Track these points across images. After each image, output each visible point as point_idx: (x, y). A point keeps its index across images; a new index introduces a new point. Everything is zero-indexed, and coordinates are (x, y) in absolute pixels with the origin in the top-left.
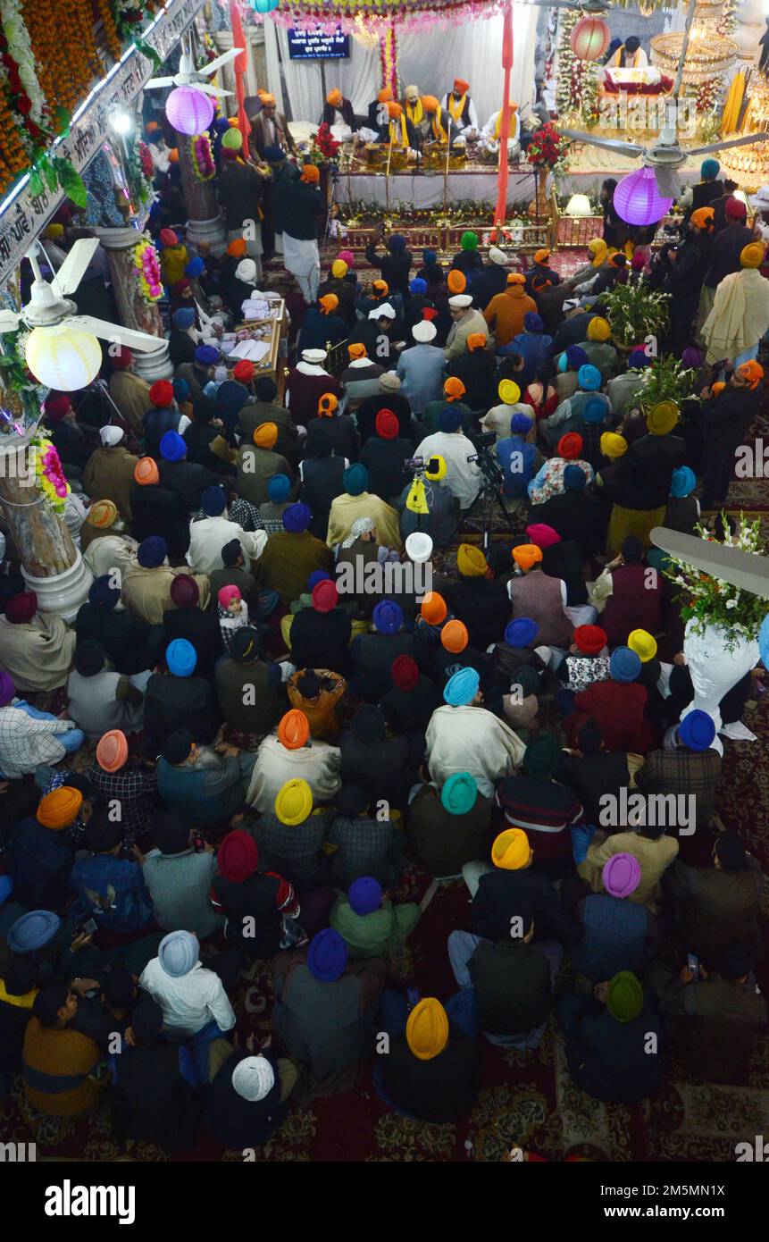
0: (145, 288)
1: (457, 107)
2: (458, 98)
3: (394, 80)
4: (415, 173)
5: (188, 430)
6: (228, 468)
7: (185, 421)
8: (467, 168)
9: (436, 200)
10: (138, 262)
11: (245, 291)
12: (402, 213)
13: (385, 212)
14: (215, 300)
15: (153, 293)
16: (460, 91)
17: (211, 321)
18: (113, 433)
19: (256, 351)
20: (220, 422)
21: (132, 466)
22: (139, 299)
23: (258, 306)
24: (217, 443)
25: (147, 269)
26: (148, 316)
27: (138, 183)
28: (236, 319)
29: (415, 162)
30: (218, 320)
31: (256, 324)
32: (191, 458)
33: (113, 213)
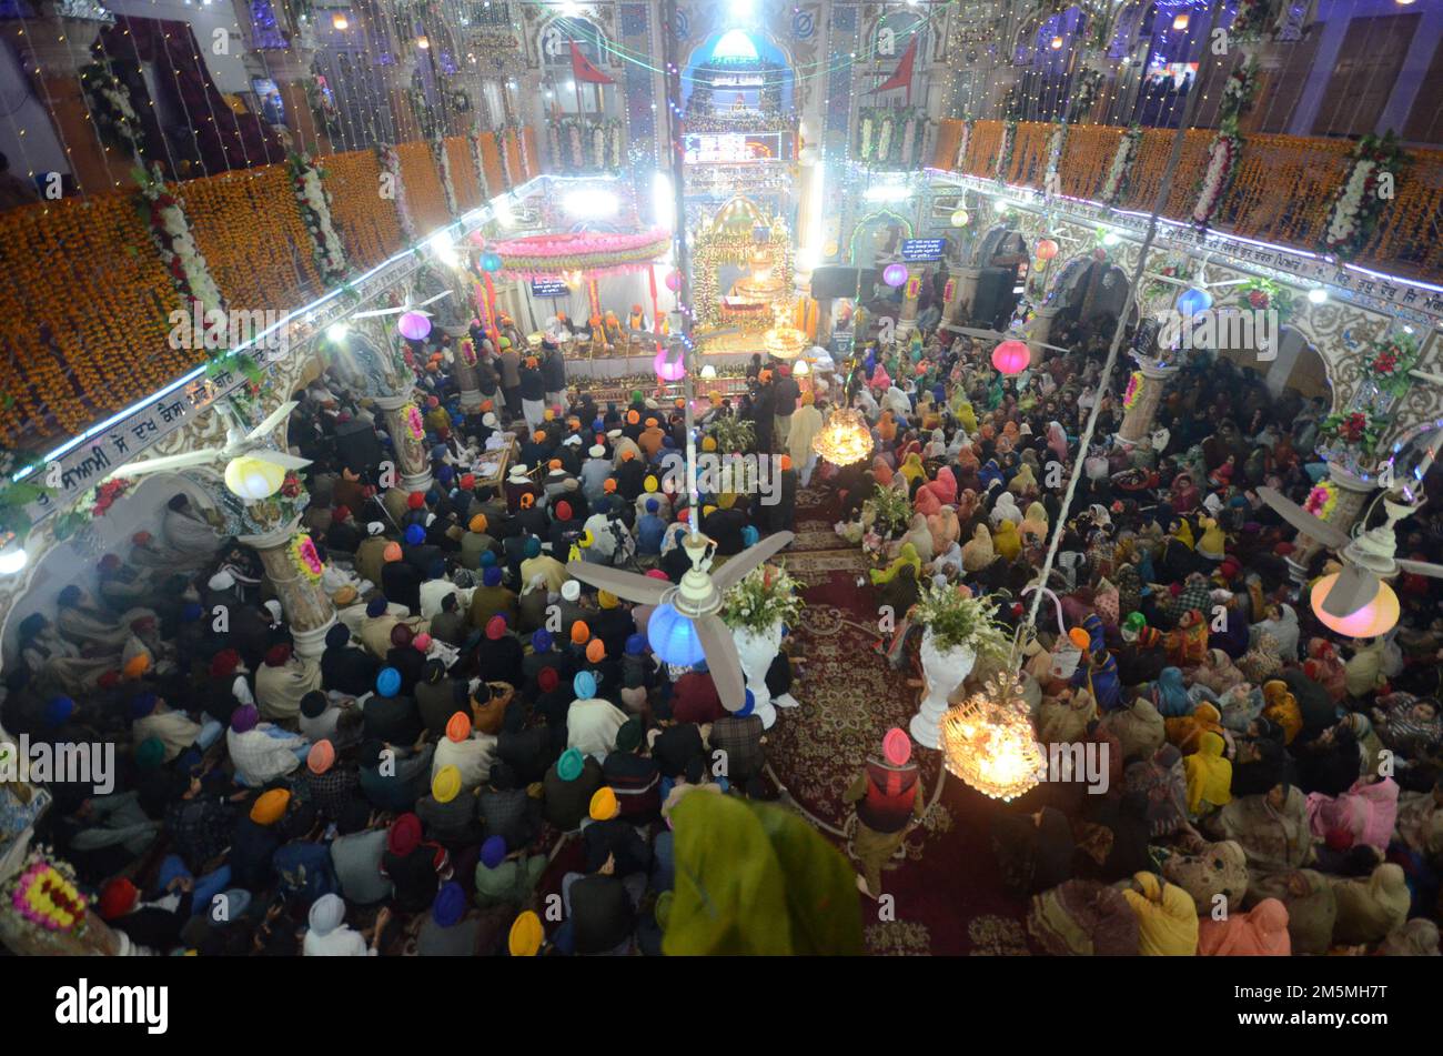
0: (410, 433)
1: (637, 319)
2: (637, 315)
3: (598, 306)
4: (609, 358)
5: (434, 523)
6: (455, 545)
7: (431, 517)
8: (642, 353)
9: (624, 372)
10: (405, 417)
11: (489, 432)
12: (604, 382)
13: (592, 381)
14: (472, 439)
15: (416, 436)
16: (637, 311)
17: (466, 452)
18: (375, 526)
19: (491, 470)
20: (455, 515)
21: (384, 547)
22: (407, 440)
23: (497, 441)
24: (452, 530)
25: (412, 422)
26: (415, 451)
27: (403, 370)
28: (482, 450)
29: (610, 351)
30: (471, 451)
31: (494, 452)
32: (429, 542)
33: (386, 388)
